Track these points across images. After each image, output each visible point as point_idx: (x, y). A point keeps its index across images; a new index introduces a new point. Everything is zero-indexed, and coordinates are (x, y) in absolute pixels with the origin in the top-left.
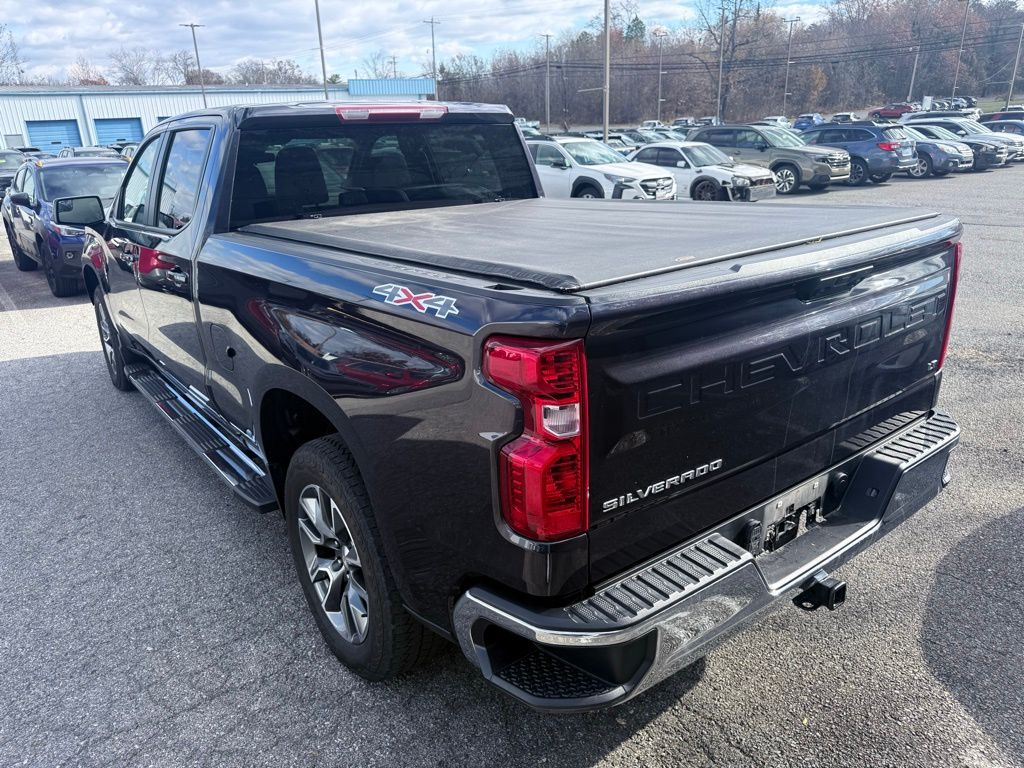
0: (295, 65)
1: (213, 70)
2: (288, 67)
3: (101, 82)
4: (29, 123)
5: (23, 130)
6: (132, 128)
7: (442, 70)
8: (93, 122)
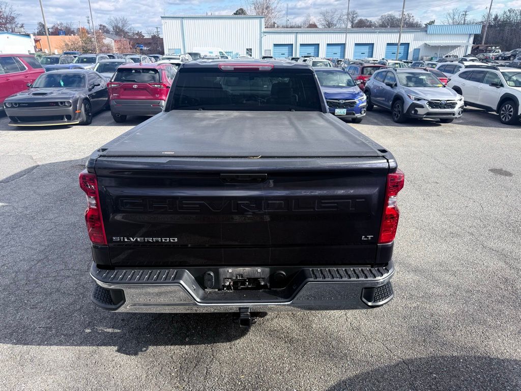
0: (412, 16)
1: (369, 19)
2: (407, 17)
3: (314, 26)
4: (275, 45)
5: (271, 47)
6: (315, 48)
7: (496, 17)
8: (299, 45)
